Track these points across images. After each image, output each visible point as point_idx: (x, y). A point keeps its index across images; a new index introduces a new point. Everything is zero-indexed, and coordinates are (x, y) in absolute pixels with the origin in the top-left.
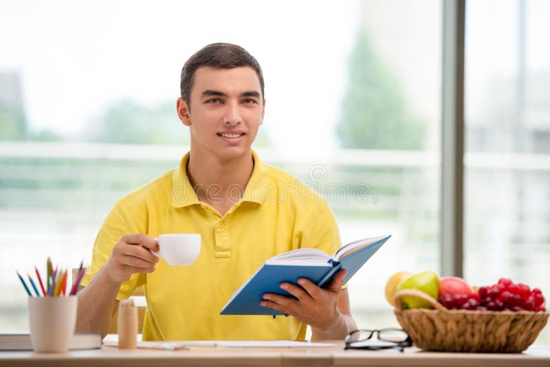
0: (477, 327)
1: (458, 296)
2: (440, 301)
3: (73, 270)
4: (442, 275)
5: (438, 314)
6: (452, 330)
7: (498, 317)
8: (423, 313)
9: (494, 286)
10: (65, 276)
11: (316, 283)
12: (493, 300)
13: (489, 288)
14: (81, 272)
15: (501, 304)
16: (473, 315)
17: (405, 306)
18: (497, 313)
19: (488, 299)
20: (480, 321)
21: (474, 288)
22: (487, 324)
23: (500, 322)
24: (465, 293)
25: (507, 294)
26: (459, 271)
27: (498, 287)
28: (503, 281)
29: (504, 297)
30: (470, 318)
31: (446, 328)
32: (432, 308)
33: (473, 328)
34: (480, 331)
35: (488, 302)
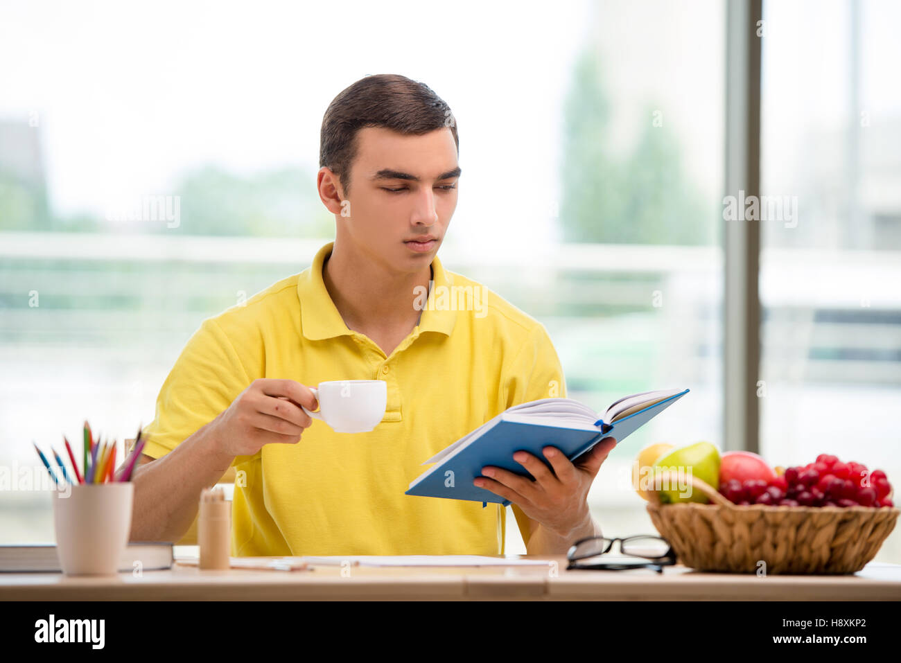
0: (781, 533)
1: (751, 483)
2: (721, 491)
3: (126, 440)
4: (726, 449)
5: (718, 512)
6: (740, 537)
7: (815, 518)
8: (694, 511)
9: (809, 466)
10: (113, 451)
11: (569, 457)
12: (808, 489)
13: (803, 470)
14: (140, 444)
15: (821, 495)
16: (775, 513)
17: (664, 499)
18: (815, 510)
19: (800, 487)
20: (787, 522)
21: (777, 469)
22: (798, 528)
23: (819, 525)
24: (762, 478)
25: (830, 479)
26: (752, 442)
27: (816, 469)
28: (823, 459)
29: (826, 484)
30: (770, 518)
31: (732, 535)
32: (709, 502)
33: (775, 534)
34: (787, 539)
35: (801, 492)
